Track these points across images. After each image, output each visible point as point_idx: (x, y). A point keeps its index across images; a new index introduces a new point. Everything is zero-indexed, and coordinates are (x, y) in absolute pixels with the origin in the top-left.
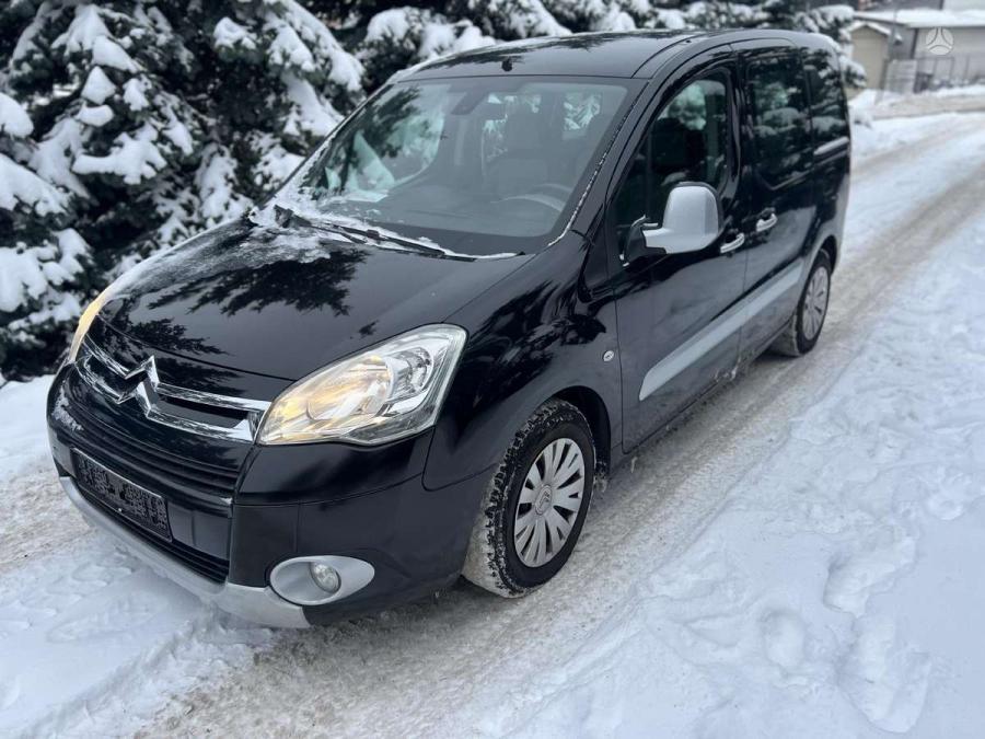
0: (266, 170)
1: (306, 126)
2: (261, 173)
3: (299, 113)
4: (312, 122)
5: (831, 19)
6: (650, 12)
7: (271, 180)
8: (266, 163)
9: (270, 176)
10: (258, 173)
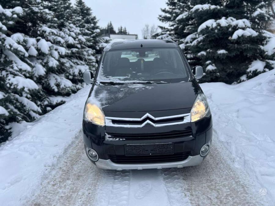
0: (10, 82)
1: (20, 67)
2: (9, 83)
3: (16, 63)
4: (21, 66)
5: (105, 40)
6: (76, 37)
7: (13, 85)
8: (9, 80)
9: (12, 84)
10: (7, 83)
